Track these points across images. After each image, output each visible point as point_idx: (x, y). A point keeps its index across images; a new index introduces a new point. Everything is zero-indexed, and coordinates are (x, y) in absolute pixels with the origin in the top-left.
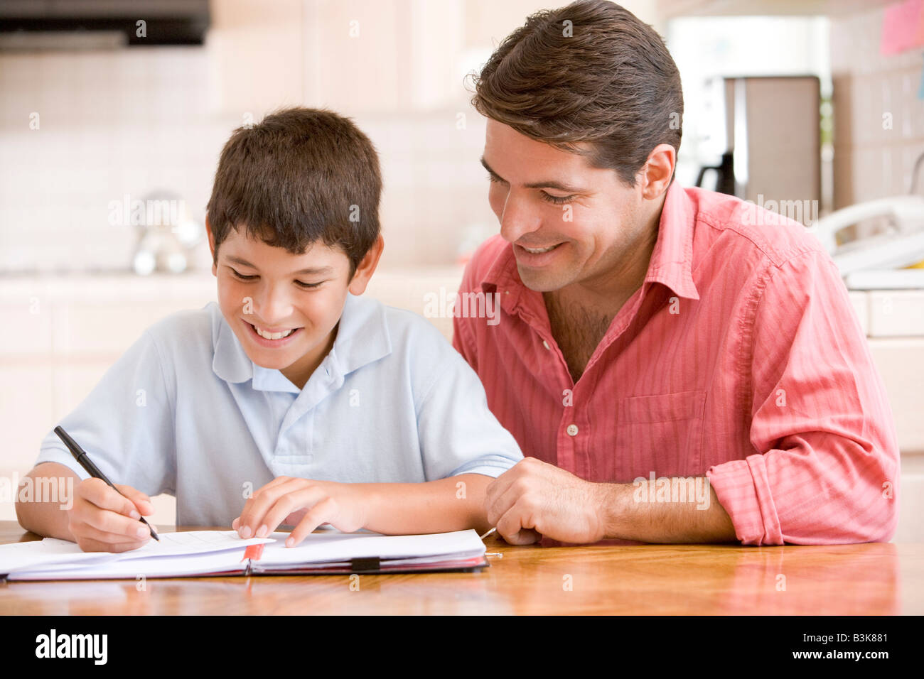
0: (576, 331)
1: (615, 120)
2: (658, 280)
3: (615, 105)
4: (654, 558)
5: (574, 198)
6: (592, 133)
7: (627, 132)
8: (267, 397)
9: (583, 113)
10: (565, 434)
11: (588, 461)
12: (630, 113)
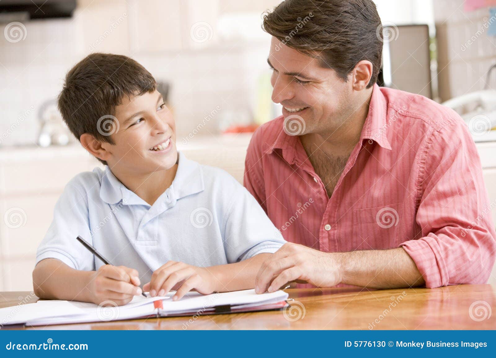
0: (322, 167)
1: (335, 41)
2: (371, 138)
3: (336, 33)
4: (380, 298)
5: (310, 83)
6: (321, 46)
7: (342, 48)
8: (131, 208)
9: (318, 35)
10: (323, 230)
11: (337, 244)
12: (344, 38)
